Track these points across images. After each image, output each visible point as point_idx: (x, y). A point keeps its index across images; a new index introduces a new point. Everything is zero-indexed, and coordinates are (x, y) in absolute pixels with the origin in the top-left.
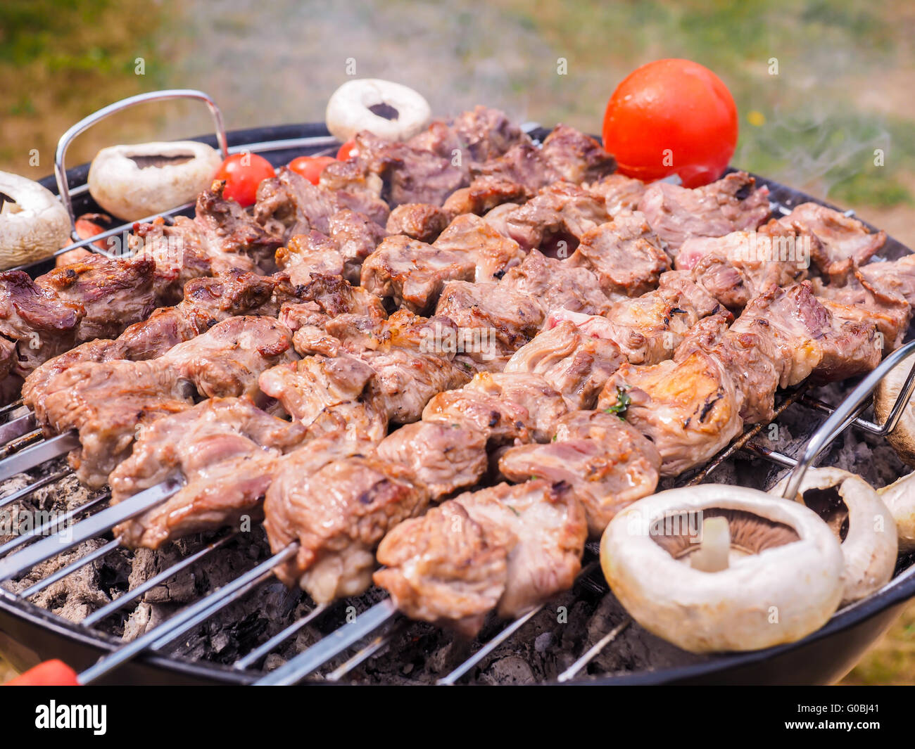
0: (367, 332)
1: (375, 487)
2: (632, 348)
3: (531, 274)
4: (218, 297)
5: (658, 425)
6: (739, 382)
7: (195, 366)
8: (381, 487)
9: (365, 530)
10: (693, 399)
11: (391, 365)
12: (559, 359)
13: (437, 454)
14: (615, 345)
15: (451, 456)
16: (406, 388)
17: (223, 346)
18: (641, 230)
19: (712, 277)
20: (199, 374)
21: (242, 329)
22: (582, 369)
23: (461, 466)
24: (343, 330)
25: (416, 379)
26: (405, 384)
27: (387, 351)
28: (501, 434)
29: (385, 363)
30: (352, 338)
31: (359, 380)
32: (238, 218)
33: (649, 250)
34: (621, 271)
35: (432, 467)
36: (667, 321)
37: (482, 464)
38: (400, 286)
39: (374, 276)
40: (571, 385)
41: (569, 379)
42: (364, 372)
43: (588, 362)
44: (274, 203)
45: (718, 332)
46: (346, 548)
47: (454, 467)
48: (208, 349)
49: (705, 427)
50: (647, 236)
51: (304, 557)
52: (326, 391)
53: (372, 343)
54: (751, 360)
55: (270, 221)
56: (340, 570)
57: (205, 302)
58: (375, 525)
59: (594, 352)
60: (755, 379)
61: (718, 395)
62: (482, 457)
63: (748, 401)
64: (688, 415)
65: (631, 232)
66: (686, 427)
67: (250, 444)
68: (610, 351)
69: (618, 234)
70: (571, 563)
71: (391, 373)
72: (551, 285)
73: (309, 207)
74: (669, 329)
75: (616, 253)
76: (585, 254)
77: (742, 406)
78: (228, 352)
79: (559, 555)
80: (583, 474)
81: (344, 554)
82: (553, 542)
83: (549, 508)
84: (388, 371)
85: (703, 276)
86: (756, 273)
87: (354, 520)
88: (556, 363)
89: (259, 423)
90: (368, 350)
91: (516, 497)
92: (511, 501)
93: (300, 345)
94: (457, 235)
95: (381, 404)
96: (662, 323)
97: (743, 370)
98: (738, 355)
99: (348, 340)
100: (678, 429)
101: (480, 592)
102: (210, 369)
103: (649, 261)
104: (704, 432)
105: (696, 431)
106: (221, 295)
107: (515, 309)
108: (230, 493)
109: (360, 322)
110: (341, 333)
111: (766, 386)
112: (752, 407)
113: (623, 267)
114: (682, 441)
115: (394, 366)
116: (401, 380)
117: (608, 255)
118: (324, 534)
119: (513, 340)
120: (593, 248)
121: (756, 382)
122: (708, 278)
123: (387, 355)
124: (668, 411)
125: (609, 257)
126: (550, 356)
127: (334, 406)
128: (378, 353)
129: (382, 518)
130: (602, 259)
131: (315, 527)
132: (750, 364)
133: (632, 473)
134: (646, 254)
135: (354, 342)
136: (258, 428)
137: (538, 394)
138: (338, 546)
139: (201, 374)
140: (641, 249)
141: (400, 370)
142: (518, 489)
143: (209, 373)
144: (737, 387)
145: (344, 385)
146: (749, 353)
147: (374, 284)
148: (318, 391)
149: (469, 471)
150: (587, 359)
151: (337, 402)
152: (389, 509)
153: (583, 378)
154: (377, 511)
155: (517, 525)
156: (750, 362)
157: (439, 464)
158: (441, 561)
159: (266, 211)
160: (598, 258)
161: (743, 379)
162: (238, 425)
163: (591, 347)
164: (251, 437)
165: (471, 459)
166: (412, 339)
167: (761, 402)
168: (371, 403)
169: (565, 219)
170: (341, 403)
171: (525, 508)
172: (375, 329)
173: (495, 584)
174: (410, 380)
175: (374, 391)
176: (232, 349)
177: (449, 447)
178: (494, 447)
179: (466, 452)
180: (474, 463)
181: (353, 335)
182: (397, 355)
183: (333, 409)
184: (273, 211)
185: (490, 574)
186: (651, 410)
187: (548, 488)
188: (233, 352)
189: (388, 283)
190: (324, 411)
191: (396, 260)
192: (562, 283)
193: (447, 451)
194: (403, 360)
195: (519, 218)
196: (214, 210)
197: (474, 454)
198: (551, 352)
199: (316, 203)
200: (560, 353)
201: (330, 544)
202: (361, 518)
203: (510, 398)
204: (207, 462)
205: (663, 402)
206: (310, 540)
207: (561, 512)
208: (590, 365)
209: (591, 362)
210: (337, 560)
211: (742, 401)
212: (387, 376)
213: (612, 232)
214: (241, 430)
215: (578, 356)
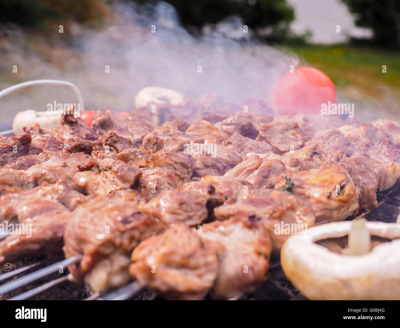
0: (140, 156)
1: (133, 215)
2: (292, 166)
3: (234, 142)
4: (60, 149)
5: (312, 198)
6: (357, 182)
7: (39, 174)
8: (137, 216)
9: (126, 241)
10: (332, 183)
11: (154, 174)
12: (251, 171)
13: (176, 206)
14: (282, 163)
15: (184, 207)
16: (162, 187)
17: (57, 165)
18: (294, 125)
19: (334, 140)
20: (40, 178)
21: (69, 157)
22: (264, 175)
23: (191, 214)
24: (127, 157)
25: (168, 183)
26: (161, 185)
27: (151, 166)
28: (215, 199)
29: (150, 173)
30: (132, 161)
31: (132, 176)
32: (81, 126)
33: (298, 135)
34: (284, 145)
35: (173, 213)
36: (311, 156)
37: (204, 213)
38: (162, 146)
39: (149, 144)
40: (258, 183)
41: (256, 180)
42: (135, 171)
43: (268, 171)
44: (101, 119)
45: (342, 156)
46: (112, 253)
47: (186, 214)
48: (48, 167)
49: (341, 197)
50: (297, 129)
51: (85, 261)
52: (113, 182)
53: (143, 162)
54: (362, 170)
55: (99, 129)
56: (109, 269)
57: (53, 152)
58: (132, 239)
59: (271, 166)
60: (365, 181)
61: (347, 182)
62: (205, 210)
63: (362, 193)
64: (329, 191)
65: (289, 126)
66: (329, 197)
67: (61, 207)
68: (280, 166)
69: (281, 127)
70: (262, 263)
71: (153, 179)
72: (246, 146)
73: (120, 124)
74: (313, 160)
75: (281, 136)
76: (263, 135)
77: (359, 196)
78: (60, 168)
79: (255, 257)
80: (267, 216)
81: (112, 257)
82: (250, 249)
83: (247, 230)
84: (152, 177)
85: (328, 140)
86: (357, 143)
87: (117, 234)
88: (249, 175)
89: (69, 195)
90: (141, 167)
91: (225, 226)
92: (222, 228)
93: (102, 166)
94: (195, 128)
95: (146, 193)
96: (309, 157)
97: (358, 175)
98: (355, 168)
99: (129, 163)
100: (324, 199)
101: (200, 276)
102: (46, 175)
103: (298, 141)
104: (340, 201)
105: (335, 200)
106: (62, 149)
107: (226, 154)
108: (44, 231)
109: (136, 152)
110: (126, 158)
111: (372, 186)
112: (365, 196)
113: (285, 143)
114: (327, 207)
115: (156, 175)
116: (159, 182)
117: (276, 136)
118: (98, 243)
119: (225, 168)
120: (267, 133)
121: (366, 182)
122: (331, 141)
123: (152, 169)
124: (317, 189)
125: (277, 137)
126: (245, 170)
127: (117, 190)
128: (147, 168)
129: (136, 234)
130: (273, 138)
131: (92, 239)
132: (362, 173)
133: (299, 216)
134: (297, 137)
135: (133, 163)
136: (68, 197)
137: (239, 183)
138: (108, 251)
139: (42, 179)
140: (294, 134)
141: (159, 177)
142: (226, 222)
143: (46, 177)
144: (356, 185)
145: (123, 179)
146: (361, 167)
147: (149, 148)
148: (108, 183)
149: (195, 218)
150: (268, 169)
151: (118, 188)
152: (142, 228)
153: (265, 180)
154: (134, 228)
155: (225, 241)
156: (362, 172)
157: (177, 211)
158: (171, 253)
159: (97, 123)
160: (271, 138)
161: (358, 180)
162: (56, 196)
163: (270, 164)
164: (64, 204)
165: (197, 211)
166: (167, 161)
167: (370, 194)
168: (140, 192)
169: (252, 122)
170: (121, 189)
171: (230, 232)
172: (145, 155)
173: (210, 271)
174: (164, 183)
175: (142, 185)
176: (62, 166)
177: (183, 202)
178: (211, 205)
179: (193, 206)
180: (200, 213)
181: (133, 159)
182: (157, 169)
183: (116, 192)
184: (101, 123)
185: (207, 264)
186: (307, 189)
187: (245, 219)
188: (62, 168)
189: (156, 146)
190: (110, 193)
191: (161, 135)
192: (252, 146)
193: (181, 204)
194: (161, 172)
195: (229, 122)
196: (68, 120)
197: (198, 207)
198: (246, 168)
199: (124, 123)
200: (251, 168)
201: (102, 249)
202: (123, 233)
203: (221, 184)
204: (32, 214)
205: (314, 185)
206: (89, 248)
207: (255, 232)
208: (269, 173)
209: (269, 171)
210: (107, 262)
211: (359, 193)
212: (151, 180)
213: (278, 126)
214: (58, 199)
215: (261, 168)
